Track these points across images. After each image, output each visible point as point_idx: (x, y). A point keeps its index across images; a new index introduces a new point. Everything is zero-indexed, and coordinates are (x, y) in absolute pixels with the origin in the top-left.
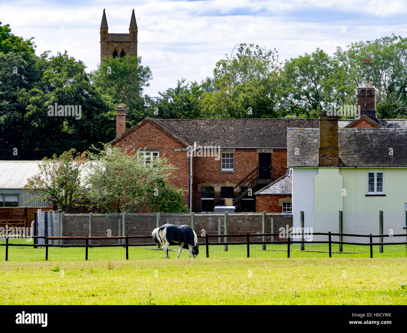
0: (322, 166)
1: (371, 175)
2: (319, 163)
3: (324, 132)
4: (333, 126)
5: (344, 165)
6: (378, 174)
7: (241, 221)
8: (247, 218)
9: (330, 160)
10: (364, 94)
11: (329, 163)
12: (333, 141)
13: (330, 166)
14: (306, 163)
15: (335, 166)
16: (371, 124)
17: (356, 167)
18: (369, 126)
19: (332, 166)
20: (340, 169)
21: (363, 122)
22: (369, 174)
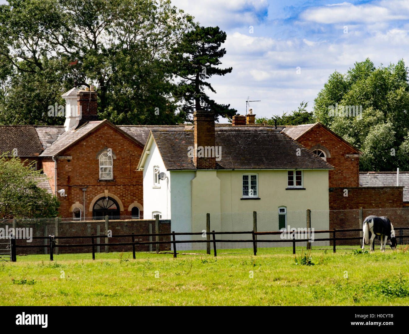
0: (200, 169)
1: (245, 178)
2: (197, 165)
3: (201, 133)
4: (209, 127)
5: (221, 168)
6: (252, 176)
7: (119, 228)
8: (126, 224)
9: (207, 162)
10: (86, 98)
11: (207, 165)
12: (210, 143)
13: (207, 169)
14: (183, 166)
15: (212, 169)
16: (114, 129)
17: (233, 169)
18: (112, 131)
19: (209, 168)
20: (217, 171)
21: (106, 127)
22: (244, 176)
